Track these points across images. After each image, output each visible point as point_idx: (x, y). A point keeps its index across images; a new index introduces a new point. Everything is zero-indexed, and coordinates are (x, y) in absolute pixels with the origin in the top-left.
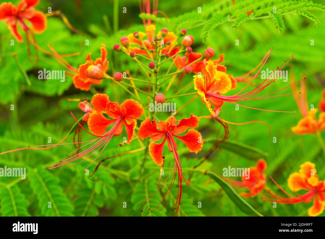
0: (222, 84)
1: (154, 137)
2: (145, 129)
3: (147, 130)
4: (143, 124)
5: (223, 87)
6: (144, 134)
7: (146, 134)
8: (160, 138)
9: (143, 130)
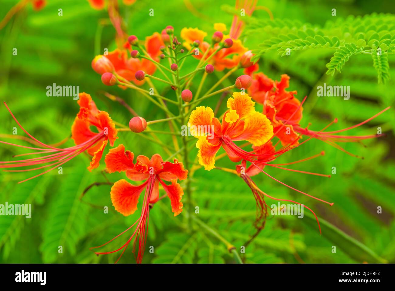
0: (259, 131)
1: (132, 174)
2: (116, 159)
3: (120, 162)
4: (112, 151)
5: (259, 135)
6: (114, 165)
7: (118, 167)
8: (140, 178)
9: (112, 160)
